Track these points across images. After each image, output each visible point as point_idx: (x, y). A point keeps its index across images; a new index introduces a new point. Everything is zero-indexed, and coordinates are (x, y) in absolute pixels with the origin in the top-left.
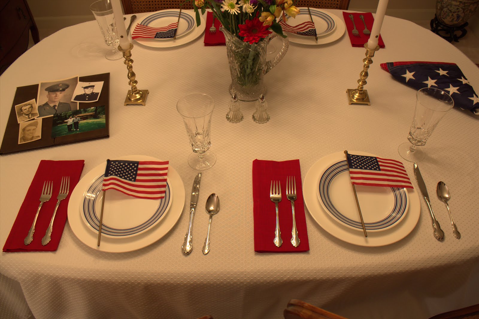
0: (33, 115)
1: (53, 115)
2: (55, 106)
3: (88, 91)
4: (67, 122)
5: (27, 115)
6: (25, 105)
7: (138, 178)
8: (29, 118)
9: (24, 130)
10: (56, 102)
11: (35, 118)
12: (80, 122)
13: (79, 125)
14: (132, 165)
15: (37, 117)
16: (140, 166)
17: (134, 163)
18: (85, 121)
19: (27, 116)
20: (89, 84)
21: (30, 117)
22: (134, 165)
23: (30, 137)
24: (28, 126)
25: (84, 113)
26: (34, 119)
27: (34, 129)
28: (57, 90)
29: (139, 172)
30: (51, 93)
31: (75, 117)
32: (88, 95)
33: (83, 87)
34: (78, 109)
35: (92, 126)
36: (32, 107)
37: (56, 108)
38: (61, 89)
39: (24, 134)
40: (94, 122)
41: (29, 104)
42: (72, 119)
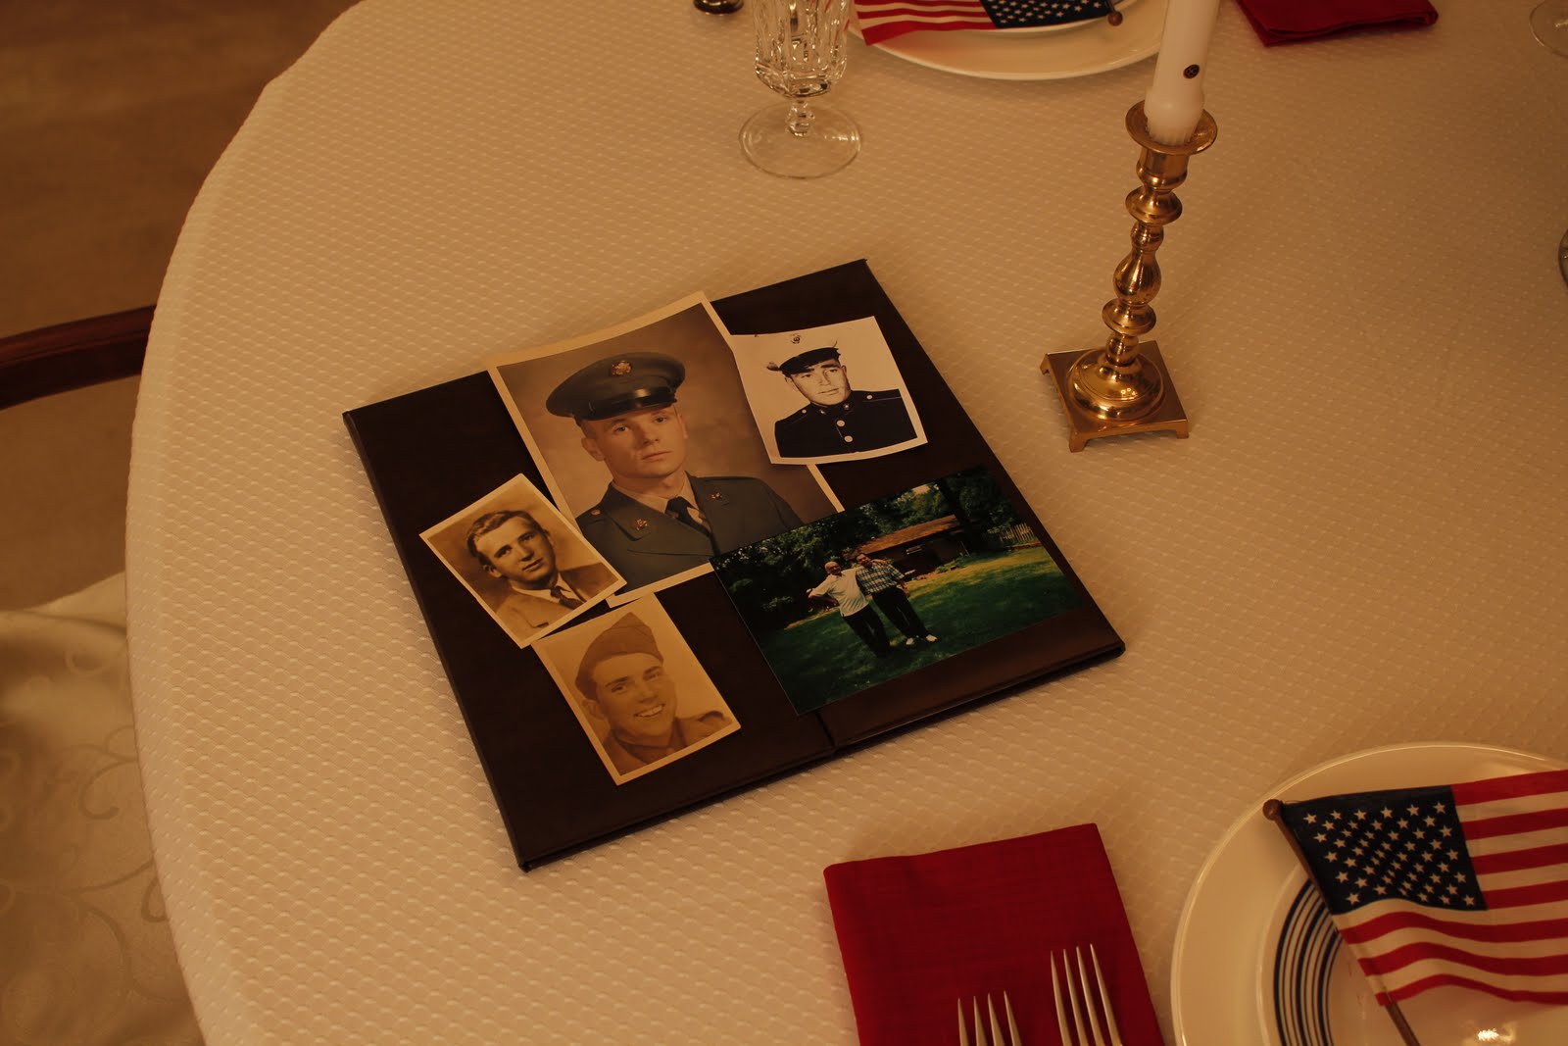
0: (583, 578)
1: (707, 568)
2: (677, 506)
3: (823, 388)
4: (827, 600)
5: (541, 584)
6: (481, 521)
7: (1488, 882)
8: (570, 604)
9: (586, 683)
10: (668, 481)
11: (605, 594)
12: (910, 585)
13: (918, 609)
14: (1423, 814)
15: (618, 593)
16: (1467, 813)
17: (1426, 797)
18: (934, 580)
19: (546, 594)
20: (797, 340)
21: (570, 595)
22: (1433, 813)
23: (661, 727)
24: (601, 658)
25: (895, 528)
26: (602, 608)
27: (649, 674)
28: (623, 405)
29: (1478, 848)
30: (597, 425)
31: (855, 561)
32: (835, 411)
33: (775, 369)
34: (840, 508)
35: (1003, 604)
36: (534, 529)
37: (694, 514)
38: (642, 393)
39: (606, 710)
40: (990, 576)
41: (508, 515)
42: (850, 574)
